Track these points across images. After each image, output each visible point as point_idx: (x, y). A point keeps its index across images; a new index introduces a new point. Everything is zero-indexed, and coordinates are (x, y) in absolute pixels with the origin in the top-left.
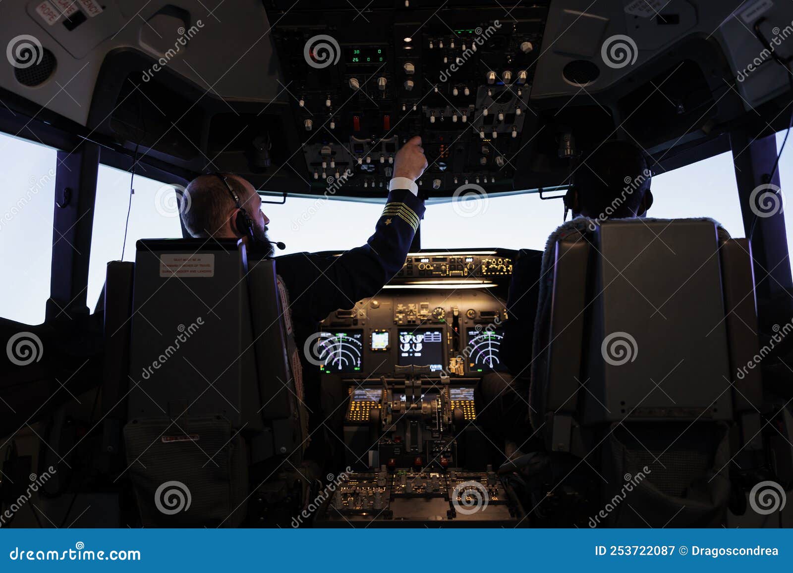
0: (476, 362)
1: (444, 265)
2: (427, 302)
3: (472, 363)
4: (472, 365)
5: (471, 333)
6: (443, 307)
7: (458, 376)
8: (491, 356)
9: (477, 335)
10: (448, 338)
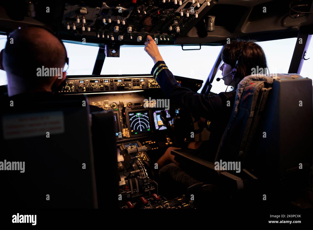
0: (134, 129)
1: (130, 83)
2: (107, 100)
3: (132, 130)
4: (132, 131)
5: (130, 115)
6: (115, 102)
7: (127, 138)
8: (140, 125)
9: (133, 115)
10: (120, 118)
